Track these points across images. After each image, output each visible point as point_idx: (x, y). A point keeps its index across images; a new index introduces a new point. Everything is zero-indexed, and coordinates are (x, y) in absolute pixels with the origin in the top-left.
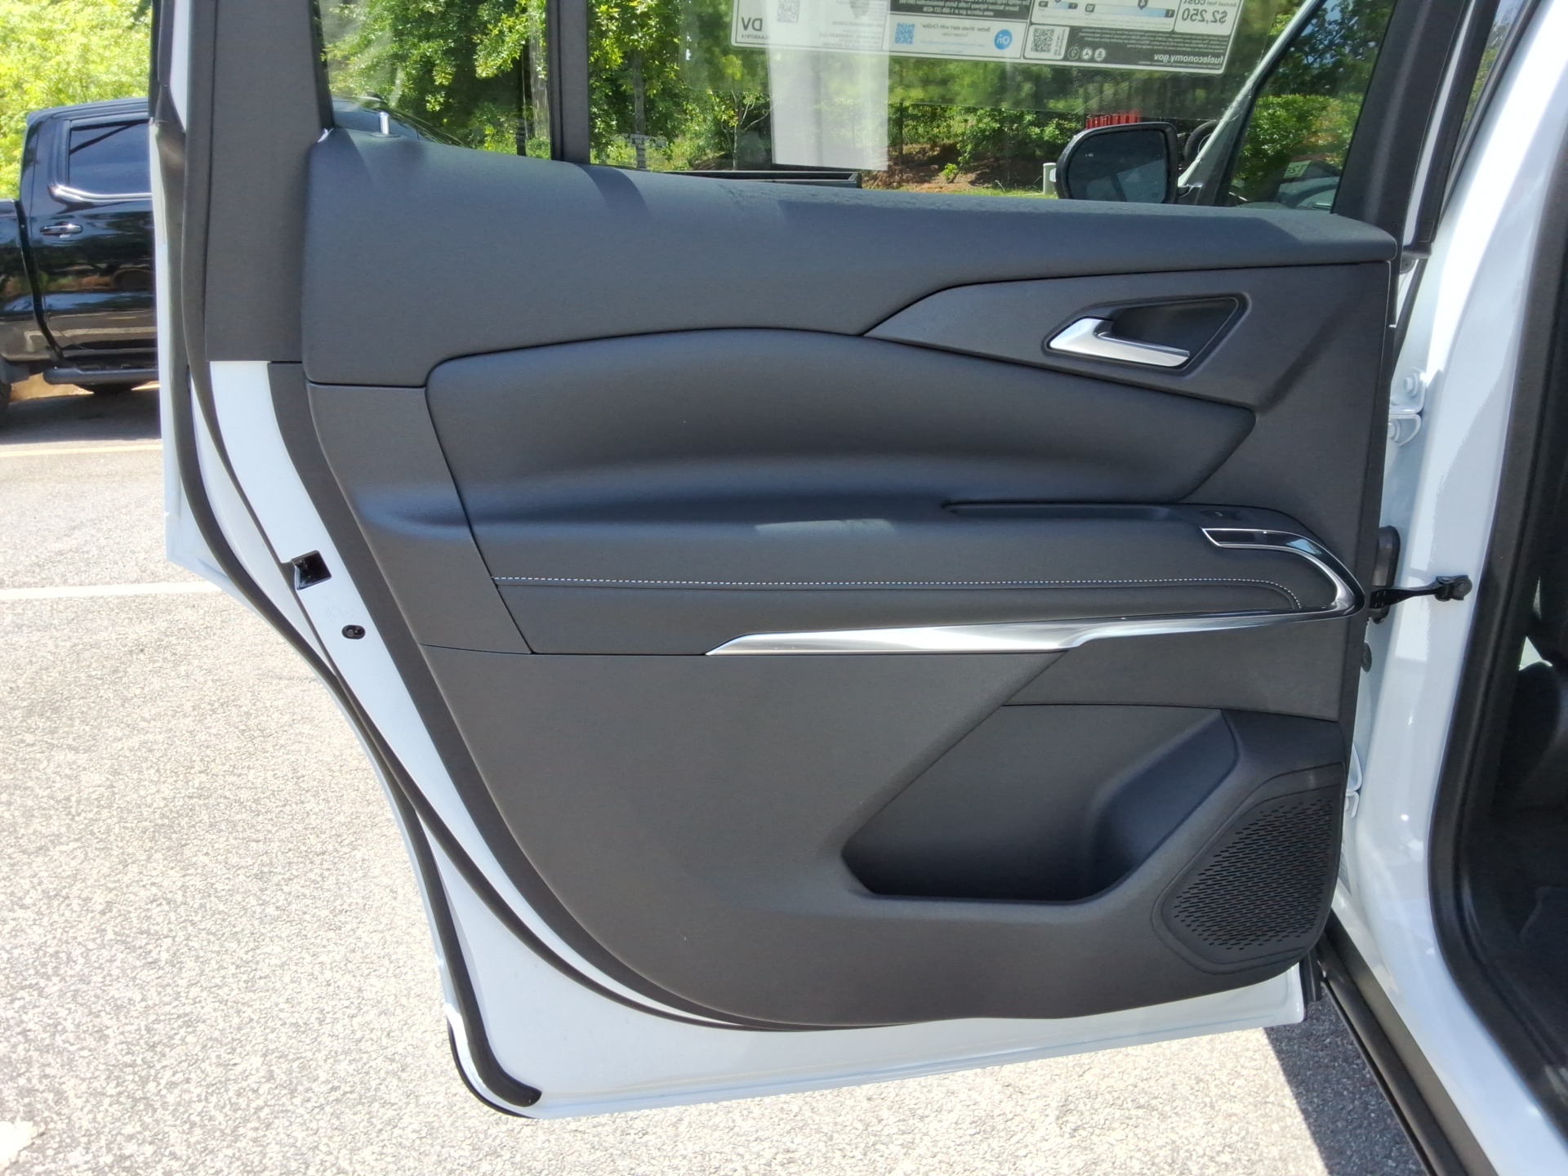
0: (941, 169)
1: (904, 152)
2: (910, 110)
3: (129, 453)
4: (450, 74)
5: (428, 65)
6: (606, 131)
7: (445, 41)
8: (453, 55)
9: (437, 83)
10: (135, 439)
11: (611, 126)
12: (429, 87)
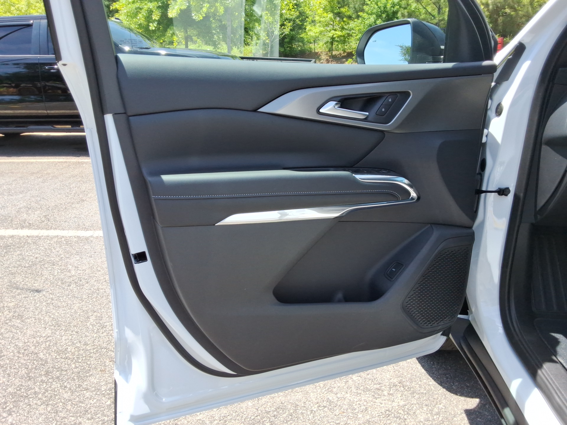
0: (347, 61)
1: (333, 54)
2: (336, 39)
3: (5, 163)
4: (159, 16)
5: (150, 12)
6: (218, 40)
7: (158, 3)
8: (161, 8)
9: (153, 19)
10: (11, 157)
11: (220, 38)
12: (151, 21)
